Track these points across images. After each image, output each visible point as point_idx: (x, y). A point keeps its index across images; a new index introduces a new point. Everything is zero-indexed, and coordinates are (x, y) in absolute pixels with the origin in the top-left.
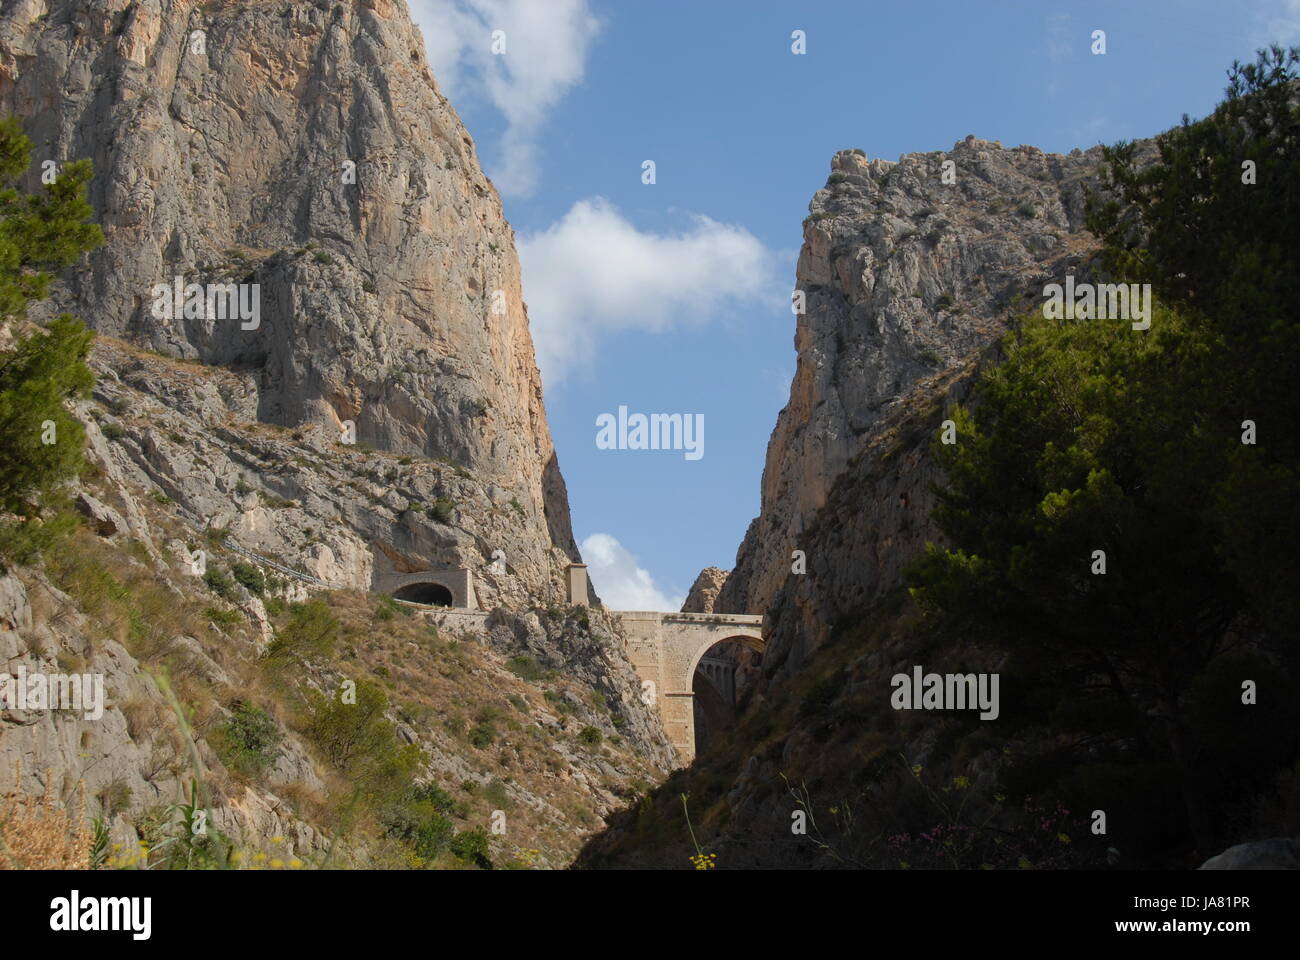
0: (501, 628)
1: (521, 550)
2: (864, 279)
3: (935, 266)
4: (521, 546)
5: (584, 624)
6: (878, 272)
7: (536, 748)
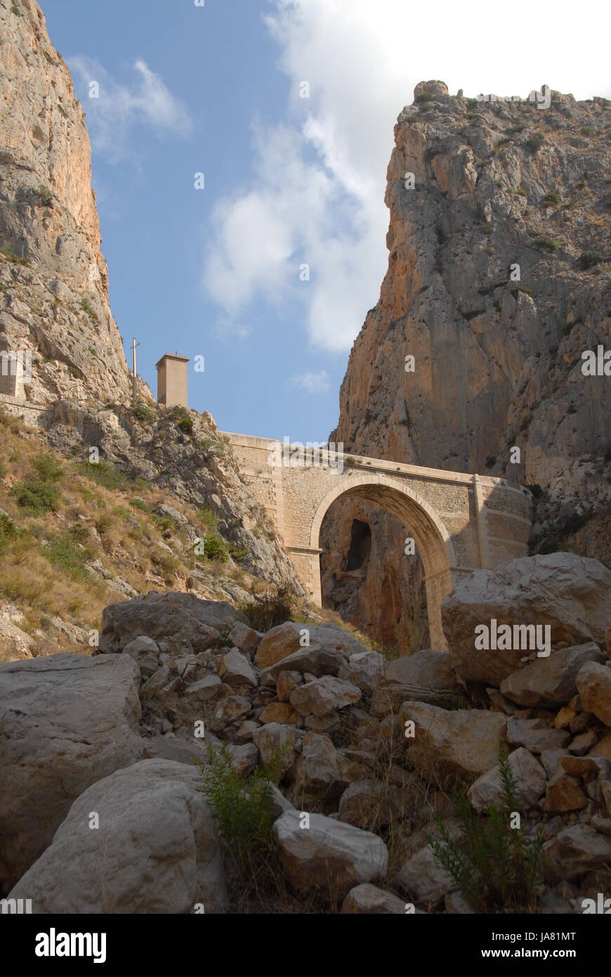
0: (62, 428)
1: (93, 352)
2: (467, 172)
3: (536, 171)
4: (94, 347)
5: (186, 427)
6: (481, 167)
7: (131, 535)
